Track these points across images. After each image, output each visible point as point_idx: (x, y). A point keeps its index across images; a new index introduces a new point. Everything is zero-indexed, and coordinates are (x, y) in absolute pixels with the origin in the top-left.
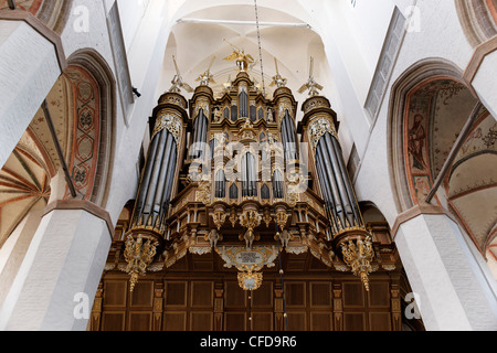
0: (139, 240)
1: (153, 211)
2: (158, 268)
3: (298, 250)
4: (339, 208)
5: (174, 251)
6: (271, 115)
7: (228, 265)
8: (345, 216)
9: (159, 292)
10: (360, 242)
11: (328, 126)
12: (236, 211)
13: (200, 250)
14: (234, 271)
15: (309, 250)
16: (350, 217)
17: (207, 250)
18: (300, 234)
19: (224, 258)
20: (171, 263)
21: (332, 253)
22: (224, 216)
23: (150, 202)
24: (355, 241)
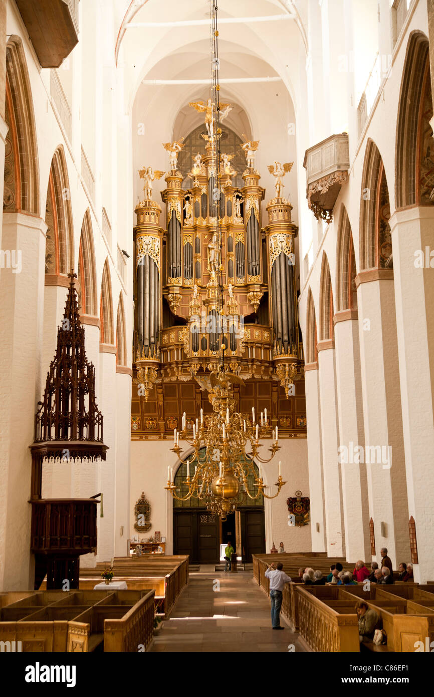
0: (146, 371)
1: (150, 343)
2: (159, 381)
3: (246, 377)
4: (280, 336)
5: (168, 374)
6: (239, 207)
7: (202, 389)
8: (283, 343)
9: (160, 391)
10: (287, 368)
11: (284, 244)
12: (206, 361)
13: (184, 379)
14: (206, 393)
15: (253, 375)
16: (286, 343)
17: (189, 378)
18: (248, 365)
19: (200, 384)
20: (167, 380)
21: (271, 369)
22: (199, 366)
23: (147, 336)
24: (285, 365)
